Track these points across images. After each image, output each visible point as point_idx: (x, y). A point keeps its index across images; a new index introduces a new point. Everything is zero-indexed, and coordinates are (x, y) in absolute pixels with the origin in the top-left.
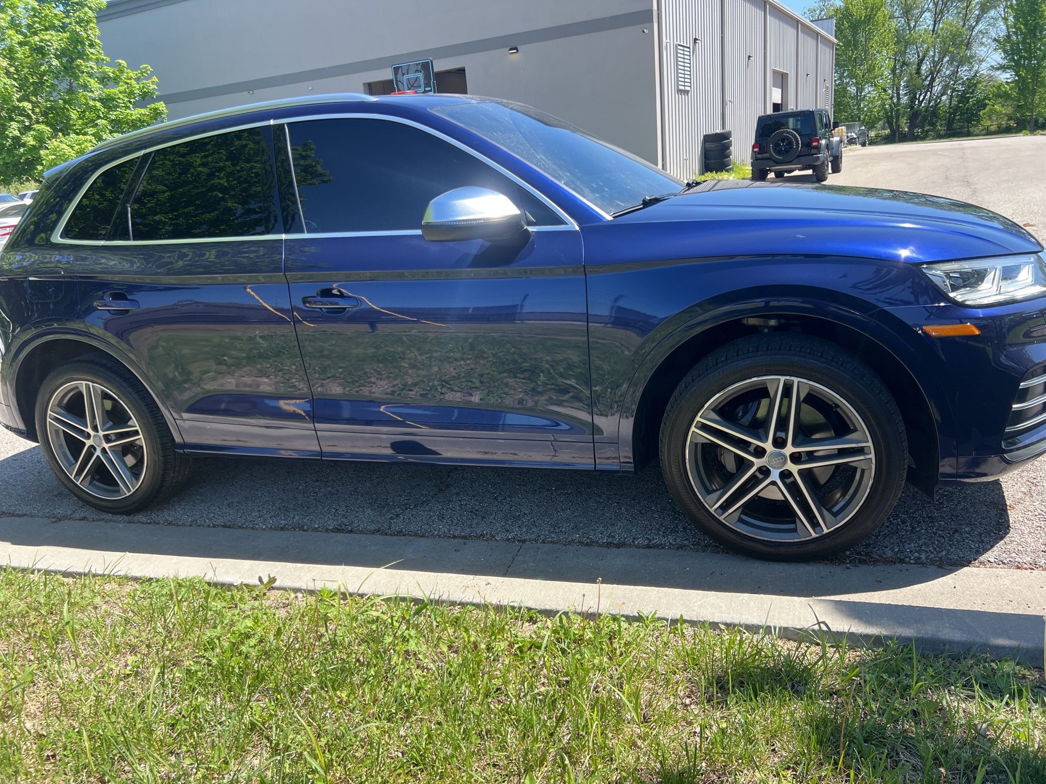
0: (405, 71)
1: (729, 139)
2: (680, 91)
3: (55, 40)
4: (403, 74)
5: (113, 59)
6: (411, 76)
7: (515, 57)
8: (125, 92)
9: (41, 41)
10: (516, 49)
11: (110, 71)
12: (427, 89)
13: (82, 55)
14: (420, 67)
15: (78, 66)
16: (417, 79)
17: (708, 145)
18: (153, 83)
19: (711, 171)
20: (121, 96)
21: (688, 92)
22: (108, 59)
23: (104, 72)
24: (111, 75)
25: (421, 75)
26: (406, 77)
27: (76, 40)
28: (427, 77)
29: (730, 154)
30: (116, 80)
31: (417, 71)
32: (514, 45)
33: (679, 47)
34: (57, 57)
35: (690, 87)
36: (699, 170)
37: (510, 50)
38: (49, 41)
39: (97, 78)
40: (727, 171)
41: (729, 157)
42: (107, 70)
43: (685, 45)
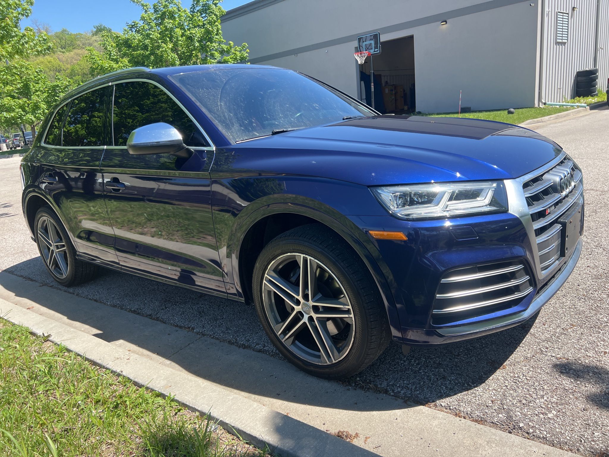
0: (364, 40)
1: (596, 74)
2: (558, 43)
3: (198, 33)
4: (363, 42)
5: (227, 41)
6: (368, 42)
7: (445, 27)
8: (233, 58)
9: (191, 33)
10: (446, 22)
11: (225, 47)
12: (375, 50)
13: (211, 40)
14: (372, 37)
15: (208, 46)
16: (370, 44)
17: (580, 79)
18: (247, 53)
19: (579, 97)
20: (230, 60)
21: (565, 43)
22: (225, 41)
23: (222, 48)
24: (225, 50)
25: (373, 42)
26: (364, 43)
27: (208, 32)
28: (376, 43)
29: (596, 84)
30: (228, 52)
31: (371, 40)
32: (444, 19)
33: (559, 14)
34: (198, 41)
35: (567, 40)
36: (571, 96)
37: (442, 22)
38: (194, 33)
39: (219, 51)
40: (592, 96)
41: (595, 86)
42: (224, 47)
43: (565, 12)
